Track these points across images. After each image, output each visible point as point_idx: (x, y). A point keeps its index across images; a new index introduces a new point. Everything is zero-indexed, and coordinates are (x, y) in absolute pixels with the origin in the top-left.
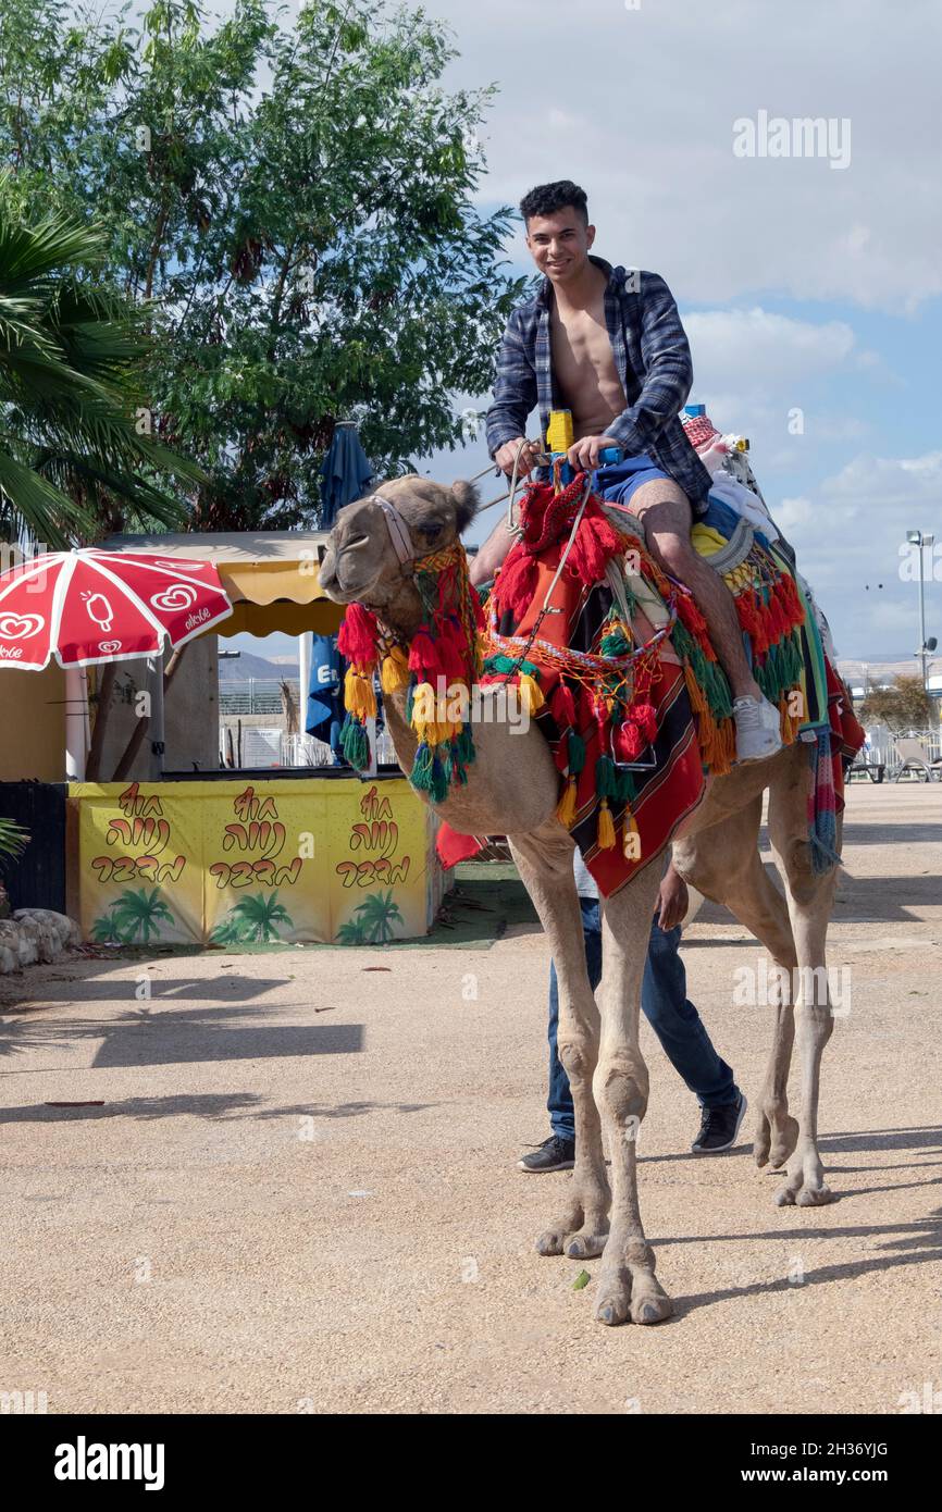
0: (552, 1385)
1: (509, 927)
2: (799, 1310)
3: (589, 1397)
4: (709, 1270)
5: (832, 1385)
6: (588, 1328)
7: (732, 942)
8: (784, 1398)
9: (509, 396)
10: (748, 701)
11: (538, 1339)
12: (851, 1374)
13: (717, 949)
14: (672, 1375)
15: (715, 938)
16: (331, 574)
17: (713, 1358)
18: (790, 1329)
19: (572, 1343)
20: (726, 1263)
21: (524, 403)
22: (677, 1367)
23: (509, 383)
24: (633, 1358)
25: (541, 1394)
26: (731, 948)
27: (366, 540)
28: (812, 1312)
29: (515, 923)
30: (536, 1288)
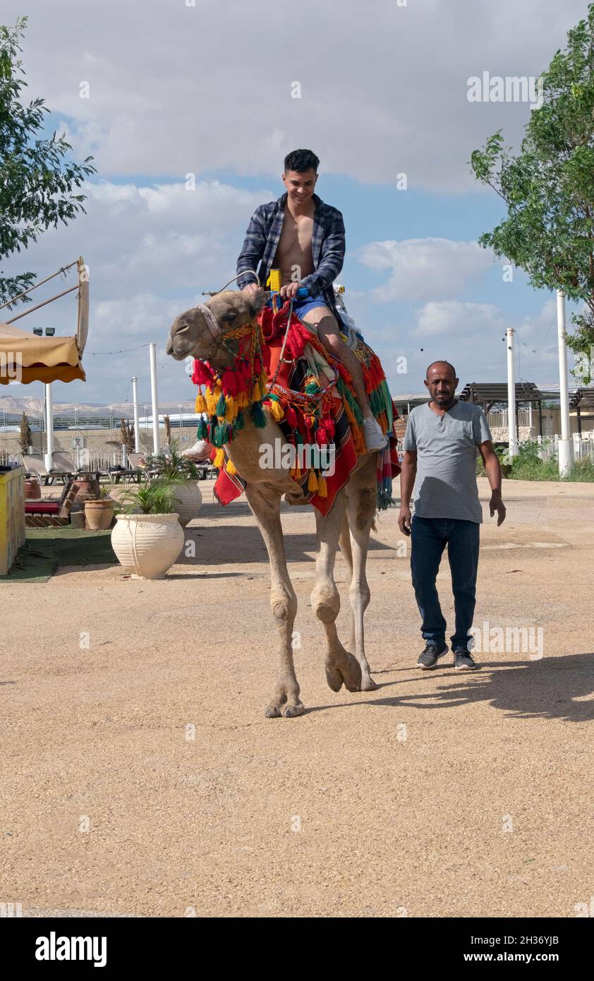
0: (81, 857)
1: (59, 568)
2: (236, 805)
3: (103, 863)
4: (180, 781)
5: (255, 851)
6: (104, 819)
7: (200, 575)
8: (225, 860)
9: (253, 251)
10: (369, 420)
11: (72, 828)
12: (267, 843)
13: (190, 580)
14: (156, 847)
15: (189, 573)
16: (170, 347)
17: (181, 836)
18: (230, 817)
19: (93, 829)
20: (191, 776)
21: (258, 256)
22: (159, 843)
23: (254, 244)
24: (132, 838)
25: (73, 862)
26: (198, 579)
27: (188, 328)
28: (244, 805)
29: (63, 566)
30: (71, 796)
